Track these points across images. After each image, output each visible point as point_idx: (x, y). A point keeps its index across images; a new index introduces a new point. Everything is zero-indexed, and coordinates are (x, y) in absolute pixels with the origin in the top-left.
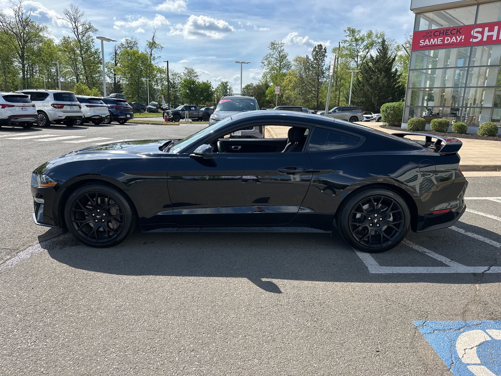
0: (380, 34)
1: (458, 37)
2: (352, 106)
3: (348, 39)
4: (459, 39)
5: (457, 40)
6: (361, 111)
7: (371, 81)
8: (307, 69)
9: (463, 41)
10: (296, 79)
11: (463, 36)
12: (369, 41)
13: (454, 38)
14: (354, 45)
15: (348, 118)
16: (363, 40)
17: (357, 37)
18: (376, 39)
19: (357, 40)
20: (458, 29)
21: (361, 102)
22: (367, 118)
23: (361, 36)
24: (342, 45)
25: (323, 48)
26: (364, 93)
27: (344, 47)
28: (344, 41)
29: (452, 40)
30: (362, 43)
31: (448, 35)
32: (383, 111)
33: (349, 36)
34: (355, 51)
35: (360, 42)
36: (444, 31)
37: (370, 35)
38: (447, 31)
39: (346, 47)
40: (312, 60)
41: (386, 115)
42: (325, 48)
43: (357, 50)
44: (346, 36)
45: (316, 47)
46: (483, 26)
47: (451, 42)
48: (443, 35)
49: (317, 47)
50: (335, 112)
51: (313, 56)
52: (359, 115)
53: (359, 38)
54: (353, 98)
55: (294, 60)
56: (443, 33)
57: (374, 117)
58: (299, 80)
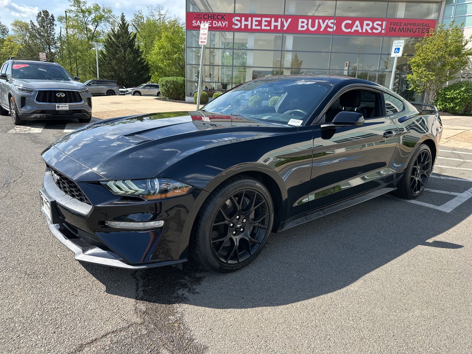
0: (107, 9)
1: (223, 22)
2: (101, 80)
3: (73, 8)
4: (224, 25)
5: (222, 25)
6: (116, 84)
7: (117, 56)
8: (32, 36)
9: (227, 26)
10: (22, 47)
11: (227, 22)
12: (96, 15)
13: (220, 22)
14: (82, 16)
15: (105, 92)
16: (90, 13)
17: (83, 8)
18: (103, 14)
19: (83, 11)
20: (222, 15)
21: (110, 75)
22: (121, 92)
23: (87, 8)
24: (68, 14)
25: (50, 15)
26: (111, 66)
27: (70, 17)
28: (70, 11)
29: (219, 25)
30: (89, 15)
31: (215, 19)
32: (163, 85)
33: (74, 6)
34: (83, 23)
35: (87, 14)
36: (211, 15)
37: (97, 8)
38: (214, 16)
39: (72, 17)
40: (38, 27)
41: (166, 89)
42: (52, 15)
43: (86, 23)
44: (71, 6)
45: (40, 13)
46: (241, 15)
47: (218, 26)
48: (211, 19)
49: (42, 12)
50: (90, 85)
51: (39, 22)
52: (115, 88)
53: (85, 10)
54: (101, 72)
55: (13, 24)
56: (211, 17)
57: (130, 91)
58: (26, 48)
